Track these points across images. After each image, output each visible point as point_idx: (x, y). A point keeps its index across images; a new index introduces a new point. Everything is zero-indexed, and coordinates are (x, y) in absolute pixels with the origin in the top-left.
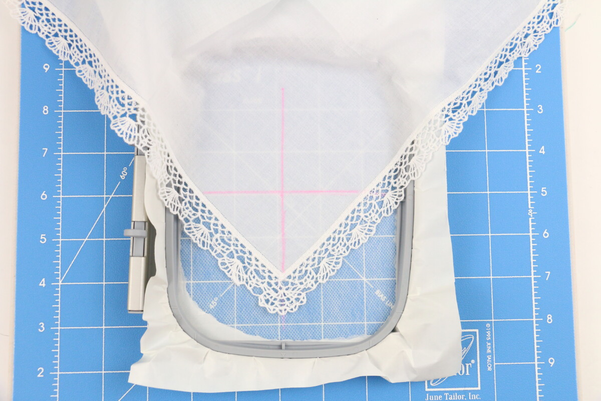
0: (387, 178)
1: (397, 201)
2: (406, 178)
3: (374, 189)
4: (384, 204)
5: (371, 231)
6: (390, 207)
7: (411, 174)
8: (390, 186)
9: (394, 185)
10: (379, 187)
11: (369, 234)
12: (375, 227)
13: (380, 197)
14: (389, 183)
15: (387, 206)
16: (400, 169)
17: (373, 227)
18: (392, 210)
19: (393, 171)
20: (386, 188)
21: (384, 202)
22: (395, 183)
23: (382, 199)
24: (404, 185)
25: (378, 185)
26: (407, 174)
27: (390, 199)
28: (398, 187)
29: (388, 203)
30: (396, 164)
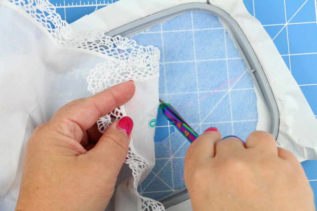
0: (109, 54)
1: (122, 40)
2: (104, 40)
3: (121, 59)
4: (128, 48)
5: (150, 49)
6: (128, 43)
7: (101, 37)
8: (114, 49)
9: (112, 46)
10: (118, 56)
11: (153, 48)
12: (147, 47)
13: (125, 53)
14: (112, 50)
15: (129, 46)
16: (100, 46)
17: (147, 48)
18: (130, 40)
19: (103, 52)
20: (117, 52)
21: (127, 48)
22: (110, 46)
23: (125, 50)
24: (110, 39)
25: (117, 58)
26: (101, 40)
27: (123, 45)
28: (113, 43)
29: (126, 45)
30: (97, 51)
